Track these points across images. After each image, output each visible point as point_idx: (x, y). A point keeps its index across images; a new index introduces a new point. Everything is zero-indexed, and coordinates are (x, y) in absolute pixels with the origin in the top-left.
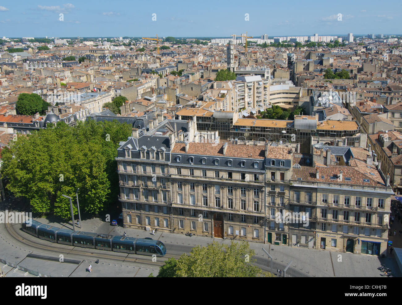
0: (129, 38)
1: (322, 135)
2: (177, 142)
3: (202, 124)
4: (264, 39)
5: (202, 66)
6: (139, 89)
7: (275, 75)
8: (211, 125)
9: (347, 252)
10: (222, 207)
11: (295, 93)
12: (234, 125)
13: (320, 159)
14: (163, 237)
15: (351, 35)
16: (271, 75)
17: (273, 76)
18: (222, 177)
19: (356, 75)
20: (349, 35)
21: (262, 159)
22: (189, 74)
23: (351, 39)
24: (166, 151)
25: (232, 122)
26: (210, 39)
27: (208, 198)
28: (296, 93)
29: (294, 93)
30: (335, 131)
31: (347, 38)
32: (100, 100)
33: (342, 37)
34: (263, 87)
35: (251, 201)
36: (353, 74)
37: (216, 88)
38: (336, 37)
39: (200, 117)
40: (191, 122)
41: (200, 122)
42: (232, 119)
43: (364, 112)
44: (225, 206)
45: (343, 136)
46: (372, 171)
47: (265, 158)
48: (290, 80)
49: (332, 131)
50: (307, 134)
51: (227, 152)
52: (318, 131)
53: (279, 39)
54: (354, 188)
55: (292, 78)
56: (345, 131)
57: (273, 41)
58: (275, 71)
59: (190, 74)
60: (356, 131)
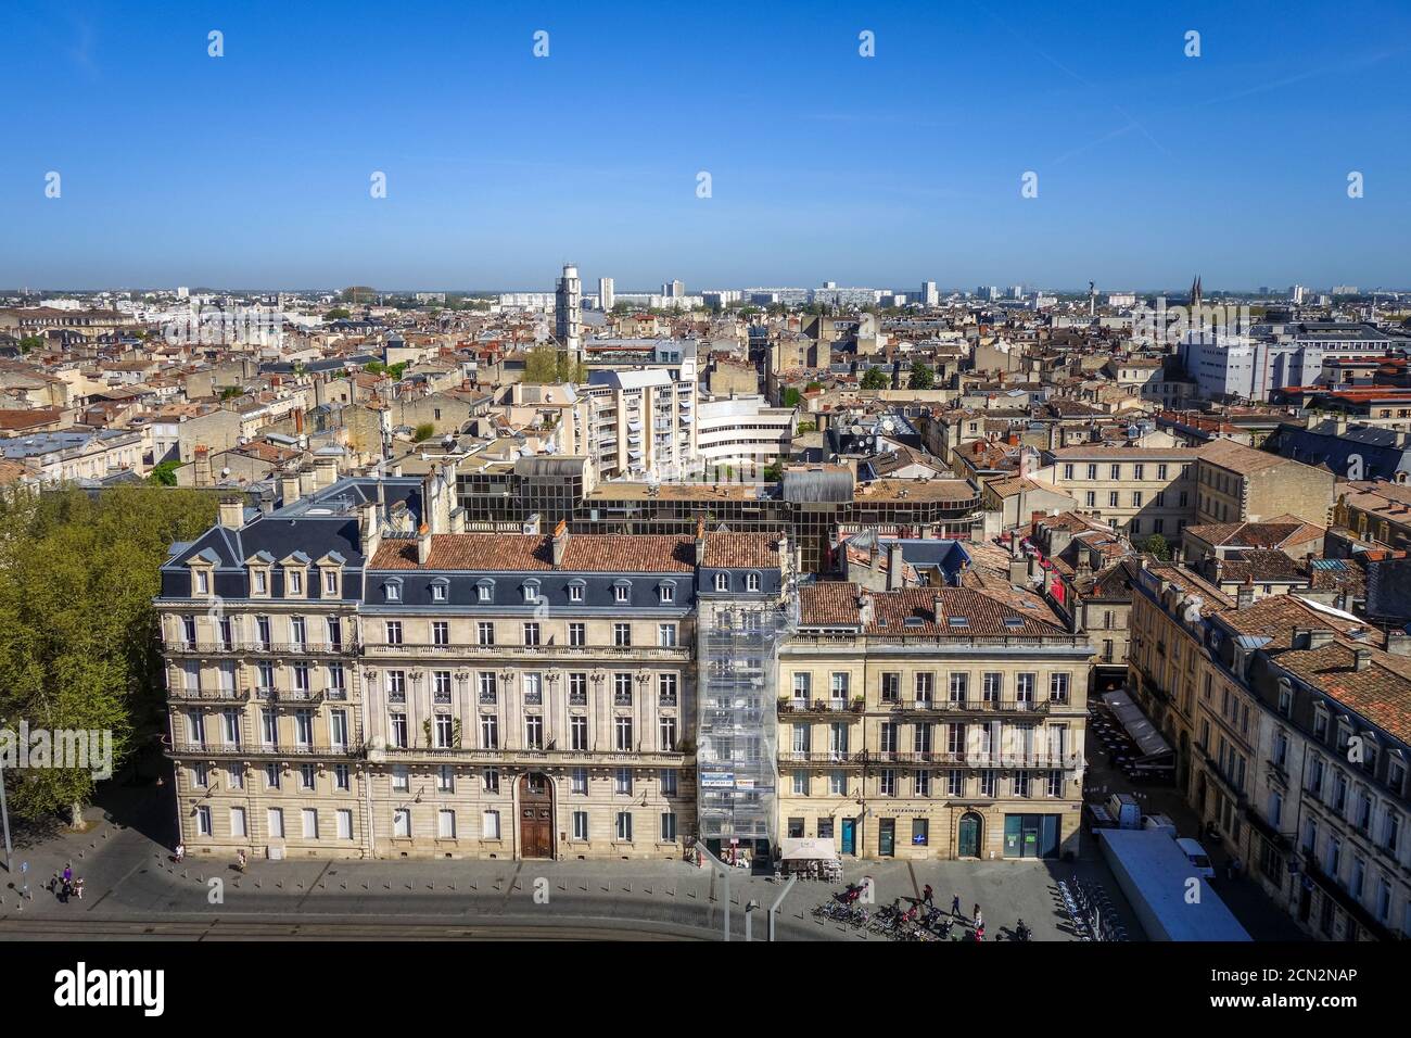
0: (212, 291)
1: (869, 520)
2: (388, 536)
3: (476, 500)
4: (670, 294)
5: (470, 353)
6: (248, 420)
7: (712, 381)
8: (506, 502)
9: (962, 858)
10: (551, 747)
11: (777, 427)
12: (584, 497)
13: (871, 576)
14: (333, 873)
15: (932, 286)
16: (700, 381)
17: (705, 384)
18: (551, 642)
19: (955, 378)
20: (925, 286)
21: (686, 571)
22: (425, 374)
23: (933, 298)
24: (346, 565)
25: (578, 490)
26: (496, 295)
27: (501, 723)
28: (781, 427)
29: (773, 427)
30: (908, 506)
31: (922, 296)
32: (100, 455)
33: (905, 294)
34: (678, 420)
35: (651, 716)
36: (946, 377)
37: (520, 402)
38: (888, 293)
39: (469, 478)
40: (436, 482)
41: (469, 493)
42: (579, 480)
43: (989, 468)
44: (560, 745)
45: (932, 520)
46: (1028, 599)
47: (697, 568)
48: (761, 393)
49: (899, 506)
50: (823, 516)
51: (567, 556)
52: (856, 506)
53: (719, 296)
54: (979, 645)
55: (765, 387)
56: (940, 505)
57: (699, 301)
58: (711, 369)
59: (432, 374)
60: (972, 501)
